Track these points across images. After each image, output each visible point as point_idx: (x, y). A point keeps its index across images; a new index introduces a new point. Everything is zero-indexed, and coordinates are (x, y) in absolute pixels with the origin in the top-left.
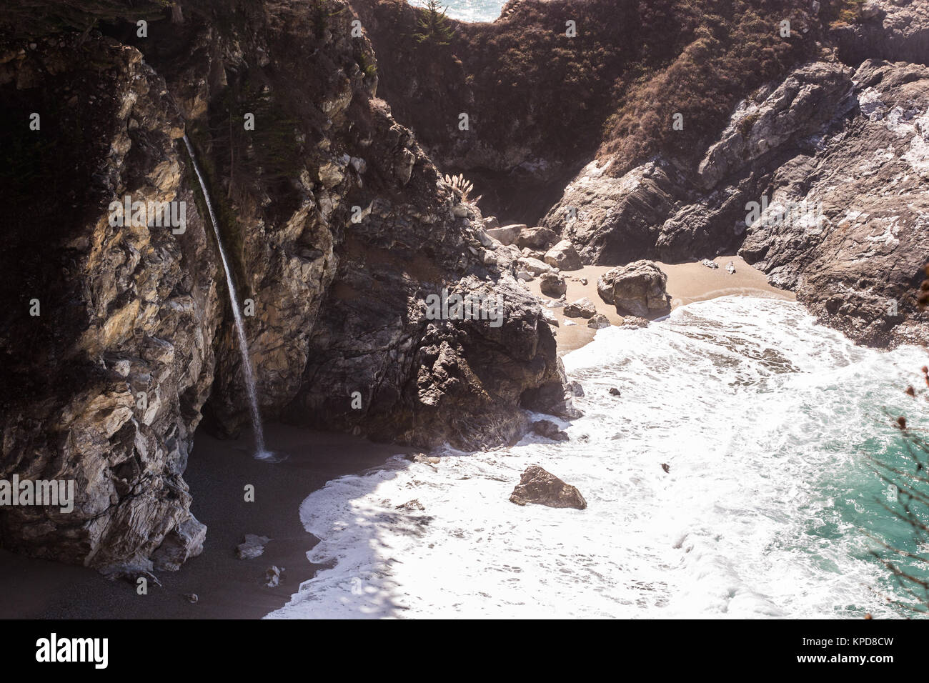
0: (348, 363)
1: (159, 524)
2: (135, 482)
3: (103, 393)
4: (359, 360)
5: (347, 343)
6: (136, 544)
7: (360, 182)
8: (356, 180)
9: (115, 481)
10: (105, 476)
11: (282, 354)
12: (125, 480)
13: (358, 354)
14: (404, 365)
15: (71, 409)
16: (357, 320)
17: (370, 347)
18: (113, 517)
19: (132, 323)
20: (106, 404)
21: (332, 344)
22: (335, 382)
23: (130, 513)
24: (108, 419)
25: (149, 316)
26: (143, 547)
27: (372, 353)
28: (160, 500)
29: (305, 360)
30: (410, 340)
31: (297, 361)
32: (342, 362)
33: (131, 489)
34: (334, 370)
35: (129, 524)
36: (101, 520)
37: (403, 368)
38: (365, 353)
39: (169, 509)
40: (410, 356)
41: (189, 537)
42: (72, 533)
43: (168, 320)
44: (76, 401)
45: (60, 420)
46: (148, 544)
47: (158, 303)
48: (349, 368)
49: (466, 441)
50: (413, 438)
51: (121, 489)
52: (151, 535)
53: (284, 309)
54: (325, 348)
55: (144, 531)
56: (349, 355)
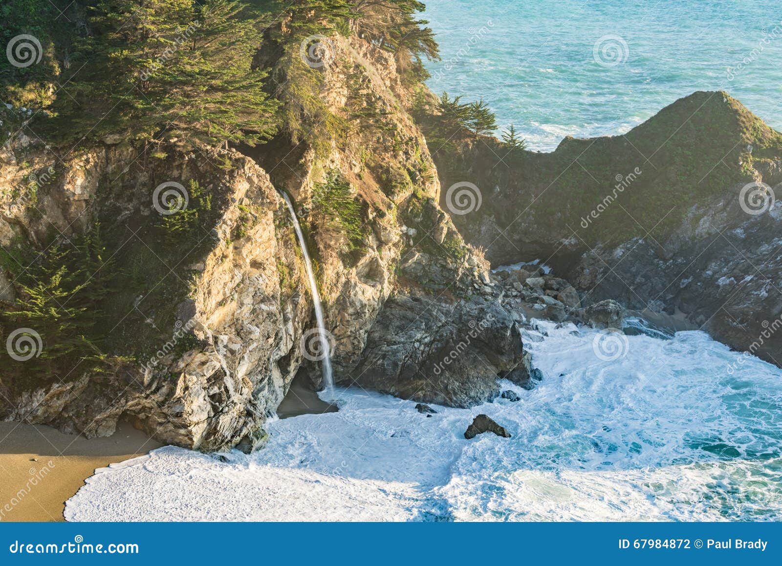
0: (389, 348)
1: (237, 431)
2: (223, 405)
3: (201, 352)
4: (395, 347)
5: (389, 337)
6: (223, 441)
7: (412, 242)
8: (409, 241)
9: (212, 404)
10: (205, 400)
11: (348, 341)
12: (217, 404)
13: (395, 343)
14: (423, 352)
15: (183, 360)
16: (398, 323)
17: (402, 340)
18: (209, 424)
19: (233, 315)
20: (203, 359)
21: (380, 337)
22: (379, 359)
23: (219, 422)
24: (205, 367)
25: (245, 311)
26: (227, 443)
27: (404, 343)
28: (240, 417)
29: (362, 345)
30: (429, 338)
31: (357, 346)
32: (385, 348)
33: (221, 409)
34: (380, 352)
35: (218, 429)
36: (200, 425)
37: (422, 354)
38: (399, 343)
39: (245, 422)
40: (428, 346)
41: (255, 439)
42: (182, 431)
43: (258, 315)
44: (185, 356)
45: (177, 366)
46: (230, 441)
47: (253, 304)
48: (388, 351)
49: (455, 399)
50: (424, 395)
51: (215, 408)
52: (232, 437)
53: (351, 315)
54: (376, 339)
55: (228, 434)
56: (390, 343)
